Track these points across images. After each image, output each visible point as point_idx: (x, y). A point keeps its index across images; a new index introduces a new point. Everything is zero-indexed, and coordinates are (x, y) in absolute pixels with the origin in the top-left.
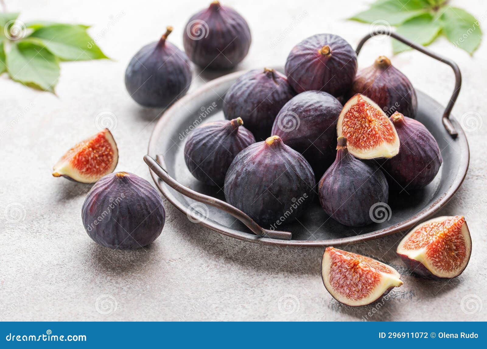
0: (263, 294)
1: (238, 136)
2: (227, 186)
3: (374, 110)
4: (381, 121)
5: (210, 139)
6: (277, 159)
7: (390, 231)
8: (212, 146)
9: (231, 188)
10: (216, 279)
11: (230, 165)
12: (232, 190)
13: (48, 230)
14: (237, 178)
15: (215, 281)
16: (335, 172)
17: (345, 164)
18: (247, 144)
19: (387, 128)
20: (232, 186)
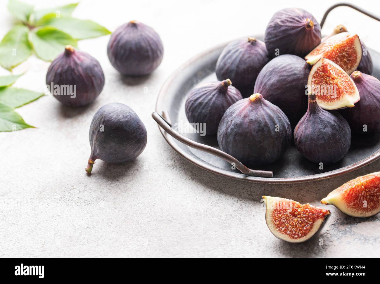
0: (259, 245)
1: (228, 94)
2: (220, 135)
3: (337, 69)
4: (342, 78)
5: (206, 97)
6: (259, 113)
7: (353, 167)
8: (207, 103)
9: (223, 137)
10: (219, 234)
11: (222, 118)
12: (224, 139)
13: (78, 199)
14: (227, 129)
15: (219, 235)
16: (307, 121)
17: (315, 114)
18: (235, 100)
19: (348, 84)
20: (223, 135)
